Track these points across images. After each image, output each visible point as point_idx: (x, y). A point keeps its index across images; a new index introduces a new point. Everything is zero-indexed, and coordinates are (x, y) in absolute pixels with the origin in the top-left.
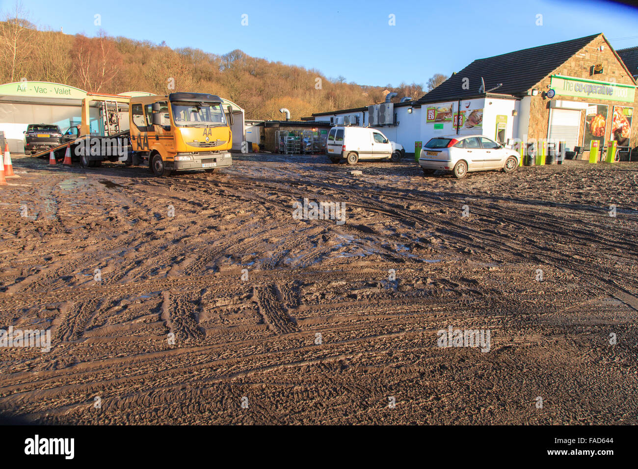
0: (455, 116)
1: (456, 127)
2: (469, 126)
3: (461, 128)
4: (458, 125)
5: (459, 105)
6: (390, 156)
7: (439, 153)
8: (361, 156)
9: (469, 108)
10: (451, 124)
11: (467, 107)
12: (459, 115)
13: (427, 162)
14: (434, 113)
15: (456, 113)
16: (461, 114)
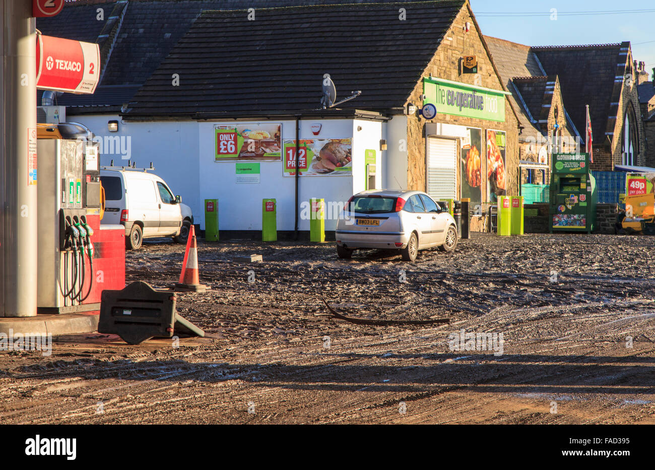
0: (288, 149)
1: (294, 171)
2: (322, 170)
3: (304, 173)
4: (298, 168)
5: (298, 129)
6: (177, 230)
7: (381, 221)
8: (148, 232)
9: (319, 136)
10: (279, 165)
11: (316, 134)
12: (298, 148)
13: (359, 237)
14: (235, 140)
15: (289, 142)
16: (302, 145)
